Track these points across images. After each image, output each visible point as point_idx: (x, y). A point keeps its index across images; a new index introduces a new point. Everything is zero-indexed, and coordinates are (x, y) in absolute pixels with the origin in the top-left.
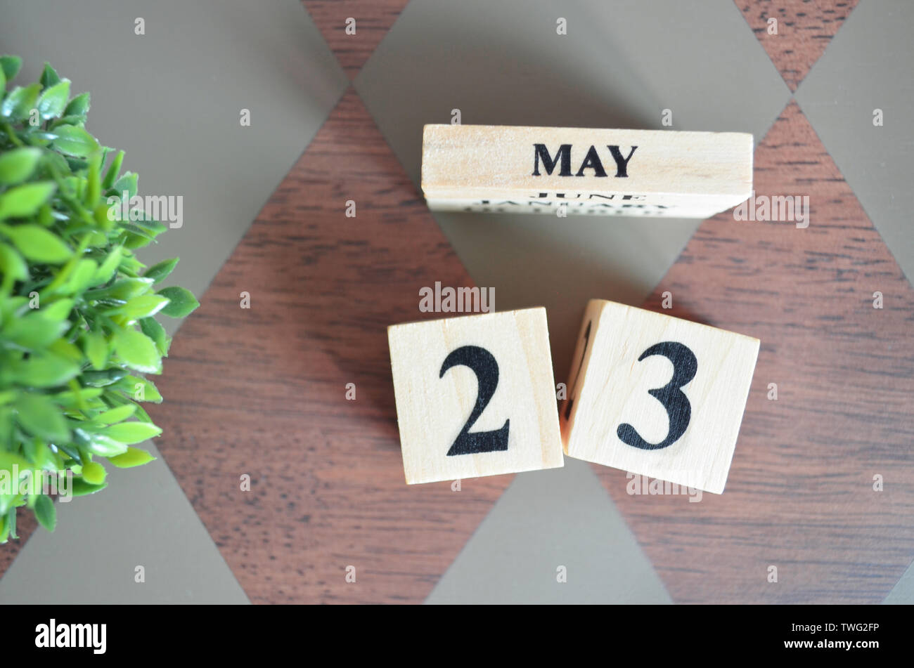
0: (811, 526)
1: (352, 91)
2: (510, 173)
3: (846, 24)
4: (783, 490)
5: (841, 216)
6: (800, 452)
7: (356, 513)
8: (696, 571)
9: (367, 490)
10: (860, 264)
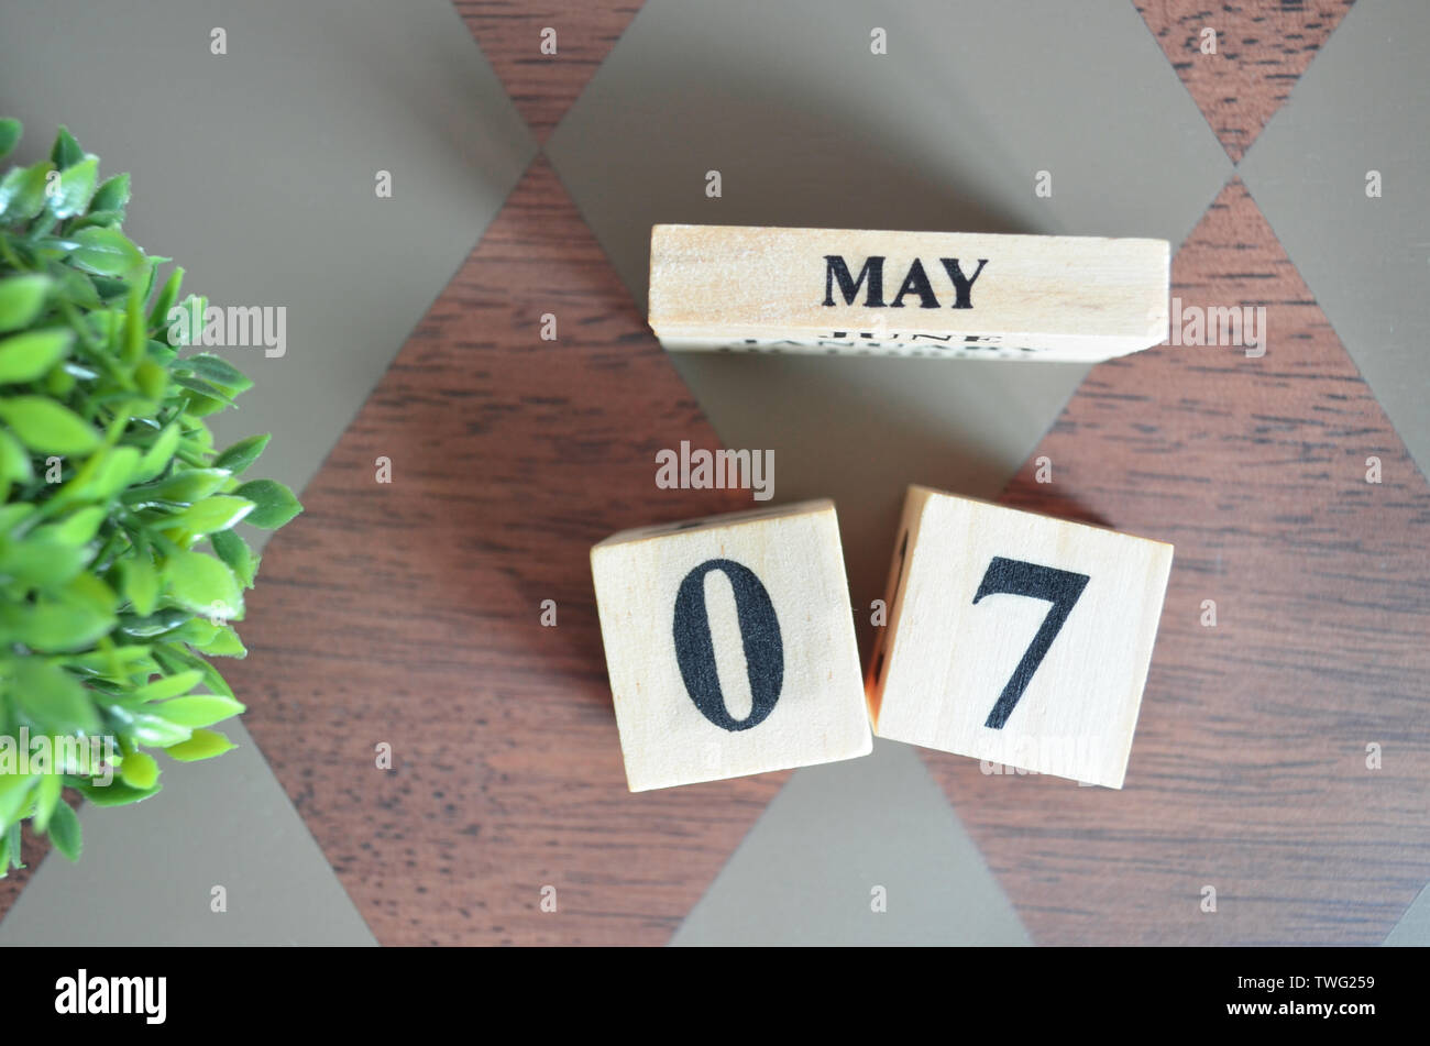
0: (1260, 842)
1: (542, 161)
2: (788, 301)
3: (1320, 55)
4: (1215, 787)
5: (1309, 360)
6: (1242, 727)
7: (549, 821)
8: (1079, 912)
9: (568, 786)
10: (1339, 435)
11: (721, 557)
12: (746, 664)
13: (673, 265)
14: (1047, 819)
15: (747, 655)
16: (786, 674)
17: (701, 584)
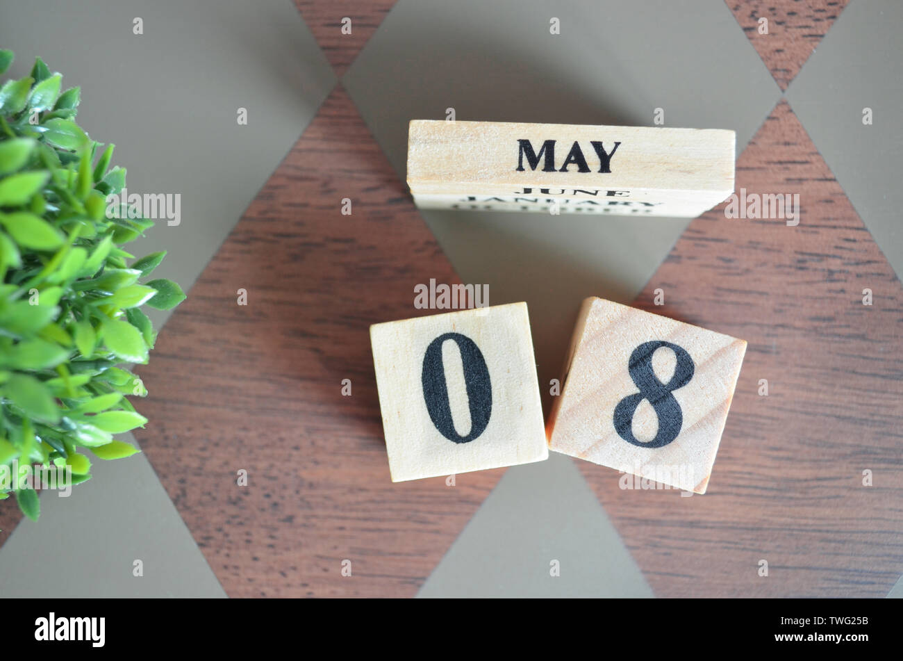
0: (802, 530)
1: (341, 88)
2: (494, 168)
3: (837, 23)
4: (773, 493)
5: (831, 216)
6: (790, 454)
7: (340, 513)
8: (685, 576)
9: (351, 490)
10: (851, 265)
11: (453, 331)
12: (468, 400)
13: (422, 145)
14: (664, 514)
15: (469, 394)
16: (493, 407)
17: (440, 348)
